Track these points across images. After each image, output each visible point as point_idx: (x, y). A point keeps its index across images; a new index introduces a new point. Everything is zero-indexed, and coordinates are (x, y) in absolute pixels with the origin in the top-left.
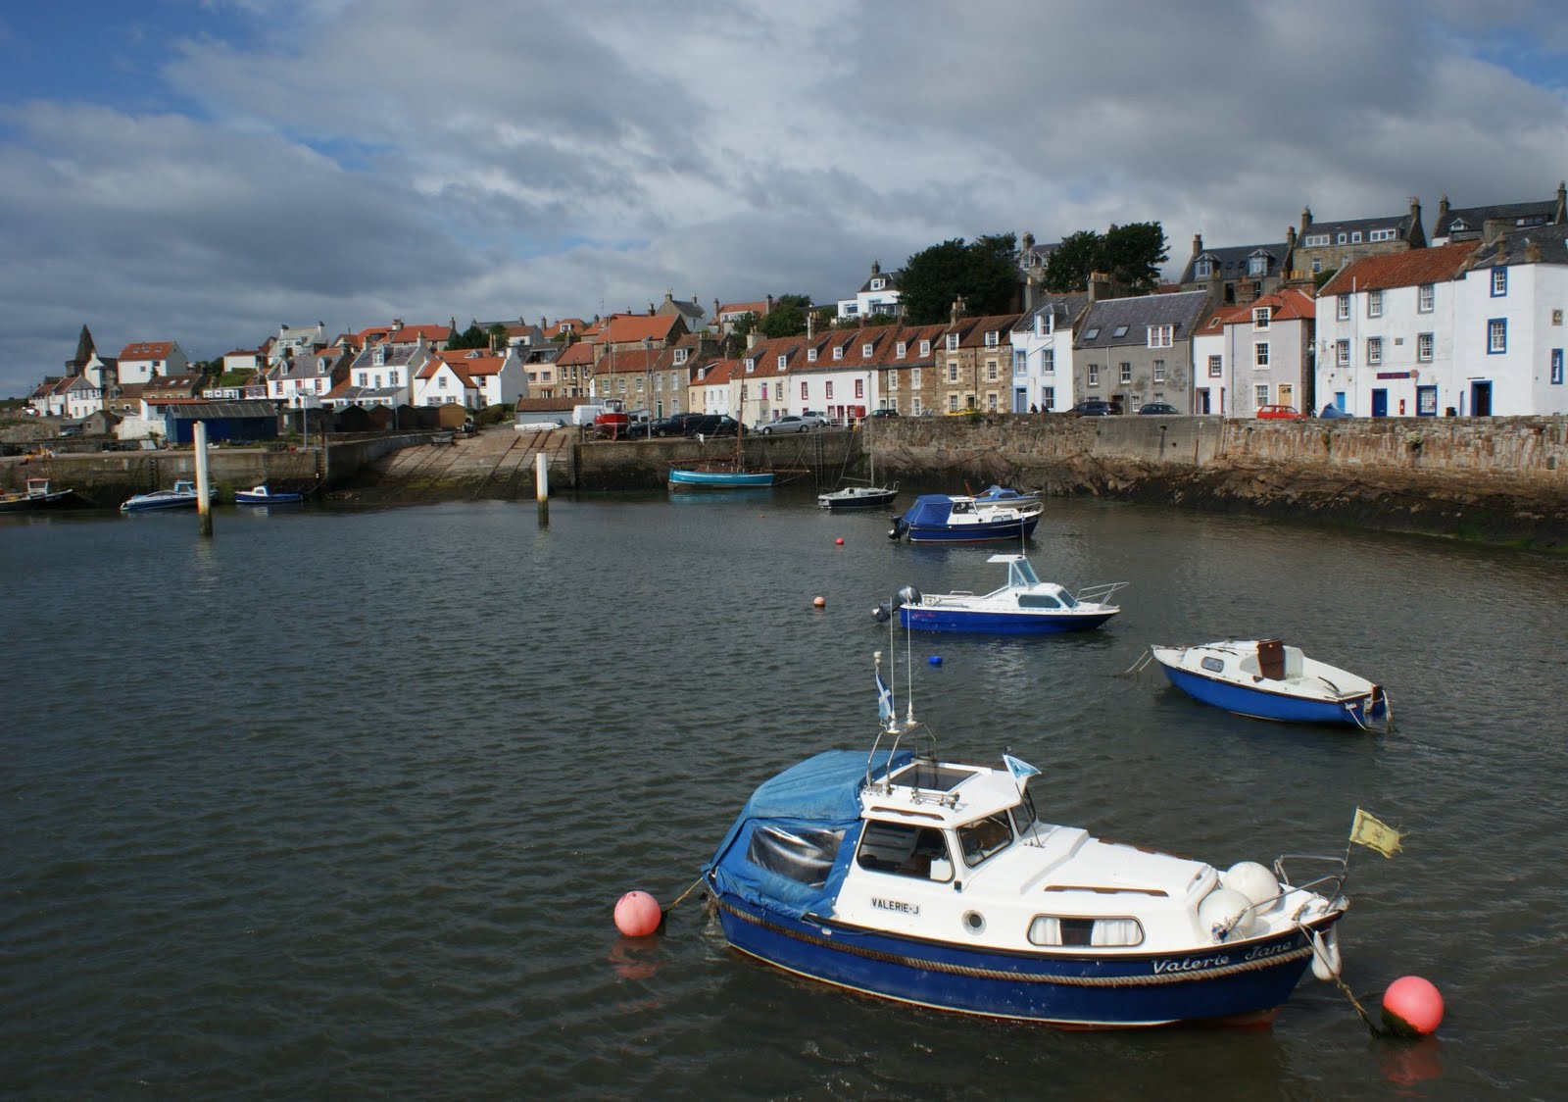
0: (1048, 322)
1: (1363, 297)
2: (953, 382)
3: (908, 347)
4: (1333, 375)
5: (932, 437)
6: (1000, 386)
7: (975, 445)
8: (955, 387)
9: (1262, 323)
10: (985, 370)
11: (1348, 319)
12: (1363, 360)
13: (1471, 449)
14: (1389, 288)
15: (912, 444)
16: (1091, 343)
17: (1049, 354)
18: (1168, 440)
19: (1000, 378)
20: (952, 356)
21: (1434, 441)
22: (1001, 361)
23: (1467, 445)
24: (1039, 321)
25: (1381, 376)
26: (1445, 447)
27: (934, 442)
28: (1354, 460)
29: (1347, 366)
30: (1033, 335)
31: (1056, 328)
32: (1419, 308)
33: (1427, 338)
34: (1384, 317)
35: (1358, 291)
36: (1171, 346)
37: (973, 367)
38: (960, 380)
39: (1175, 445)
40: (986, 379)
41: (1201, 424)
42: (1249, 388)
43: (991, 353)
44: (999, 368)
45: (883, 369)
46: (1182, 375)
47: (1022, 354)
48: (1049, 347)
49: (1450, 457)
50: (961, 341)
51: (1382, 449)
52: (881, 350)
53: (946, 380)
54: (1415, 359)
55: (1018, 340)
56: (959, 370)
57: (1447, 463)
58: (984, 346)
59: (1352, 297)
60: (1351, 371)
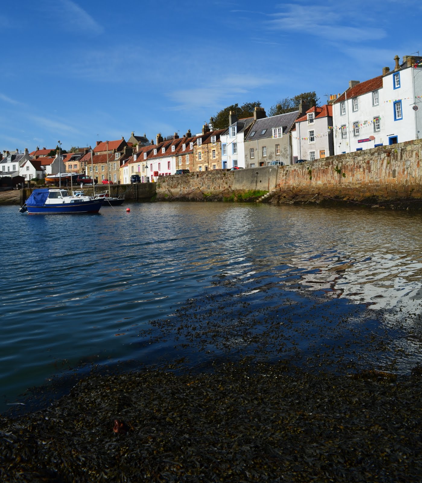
0: (234, 131)
1: (350, 101)
2: (200, 160)
3: (186, 147)
4: (340, 144)
5: (179, 183)
6: (217, 160)
7: (193, 186)
8: (201, 163)
9: (311, 121)
10: (211, 154)
11: (345, 114)
12: (352, 134)
13: (361, 170)
14: (360, 95)
15: (172, 188)
16: (251, 139)
17: (235, 145)
18: (259, 180)
19: (217, 157)
20: (199, 149)
21: (347, 166)
22: (217, 149)
23: (360, 167)
24: (231, 129)
25: (360, 141)
26: (352, 170)
27: (179, 186)
28: (320, 182)
29: (346, 138)
30: (228, 136)
31: (238, 132)
32: (373, 104)
33: (377, 119)
34: (359, 111)
35: (347, 99)
36: (282, 137)
37: (207, 153)
38: (202, 159)
39: (261, 181)
40: (211, 158)
41: (270, 170)
42: (307, 154)
43: (213, 146)
44: (216, 153)
45: (177, 156)
46: (287, 150)
47: (225, 145)
48: (235, 142)
49: (353, 175)
50: (203, 141)
51: (329, 175)
52: (178, 148)
53: (197, 159)
54: (373, 130)
55: (223, 139)
56: (202, 155)
57: (353, 179)
58: (211, 143)
59: (346, 102)
60: (348, 140)
